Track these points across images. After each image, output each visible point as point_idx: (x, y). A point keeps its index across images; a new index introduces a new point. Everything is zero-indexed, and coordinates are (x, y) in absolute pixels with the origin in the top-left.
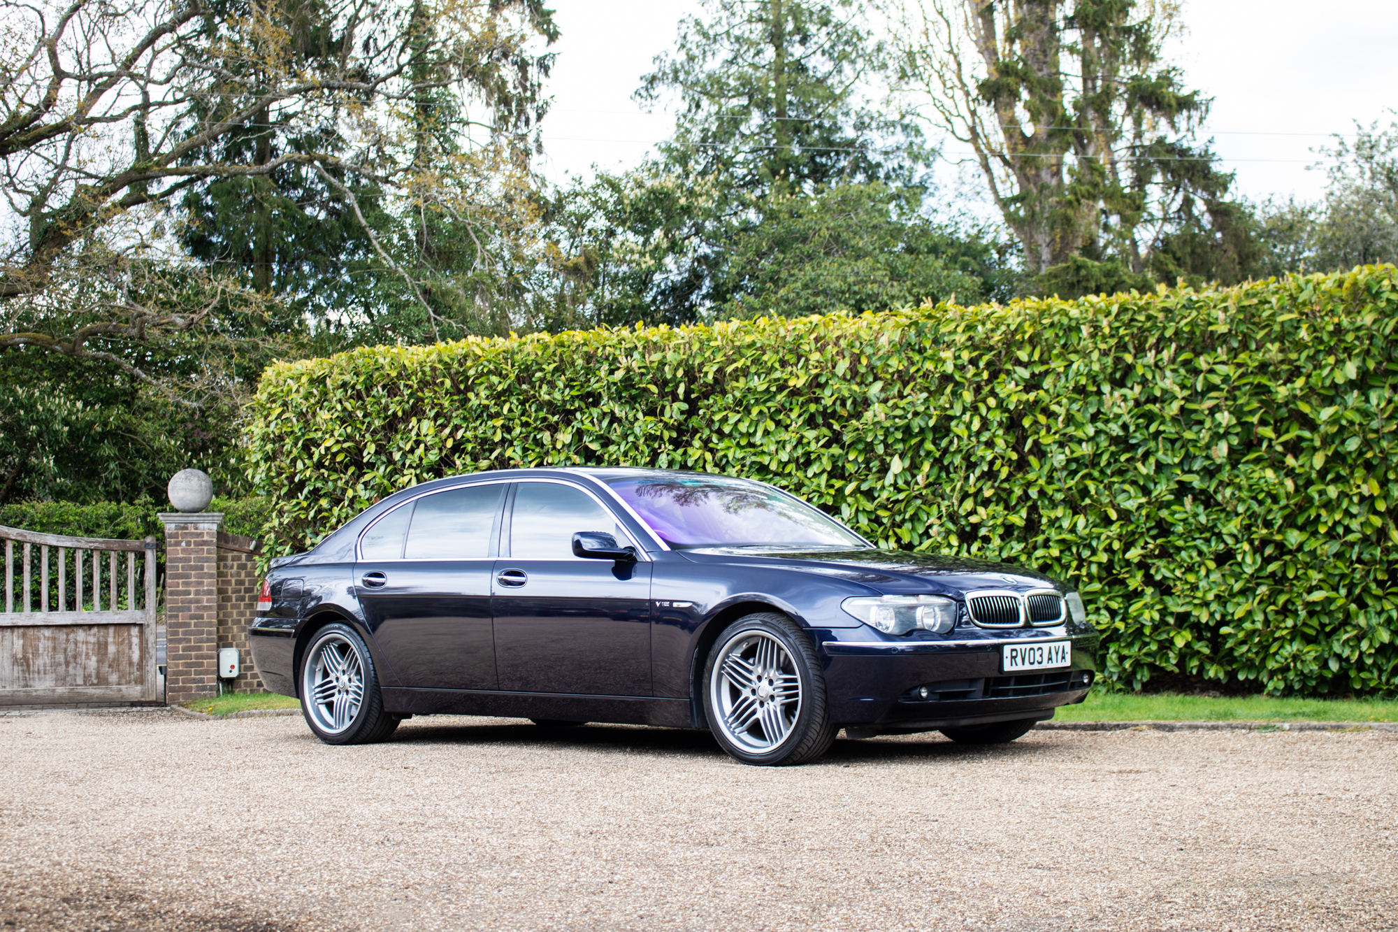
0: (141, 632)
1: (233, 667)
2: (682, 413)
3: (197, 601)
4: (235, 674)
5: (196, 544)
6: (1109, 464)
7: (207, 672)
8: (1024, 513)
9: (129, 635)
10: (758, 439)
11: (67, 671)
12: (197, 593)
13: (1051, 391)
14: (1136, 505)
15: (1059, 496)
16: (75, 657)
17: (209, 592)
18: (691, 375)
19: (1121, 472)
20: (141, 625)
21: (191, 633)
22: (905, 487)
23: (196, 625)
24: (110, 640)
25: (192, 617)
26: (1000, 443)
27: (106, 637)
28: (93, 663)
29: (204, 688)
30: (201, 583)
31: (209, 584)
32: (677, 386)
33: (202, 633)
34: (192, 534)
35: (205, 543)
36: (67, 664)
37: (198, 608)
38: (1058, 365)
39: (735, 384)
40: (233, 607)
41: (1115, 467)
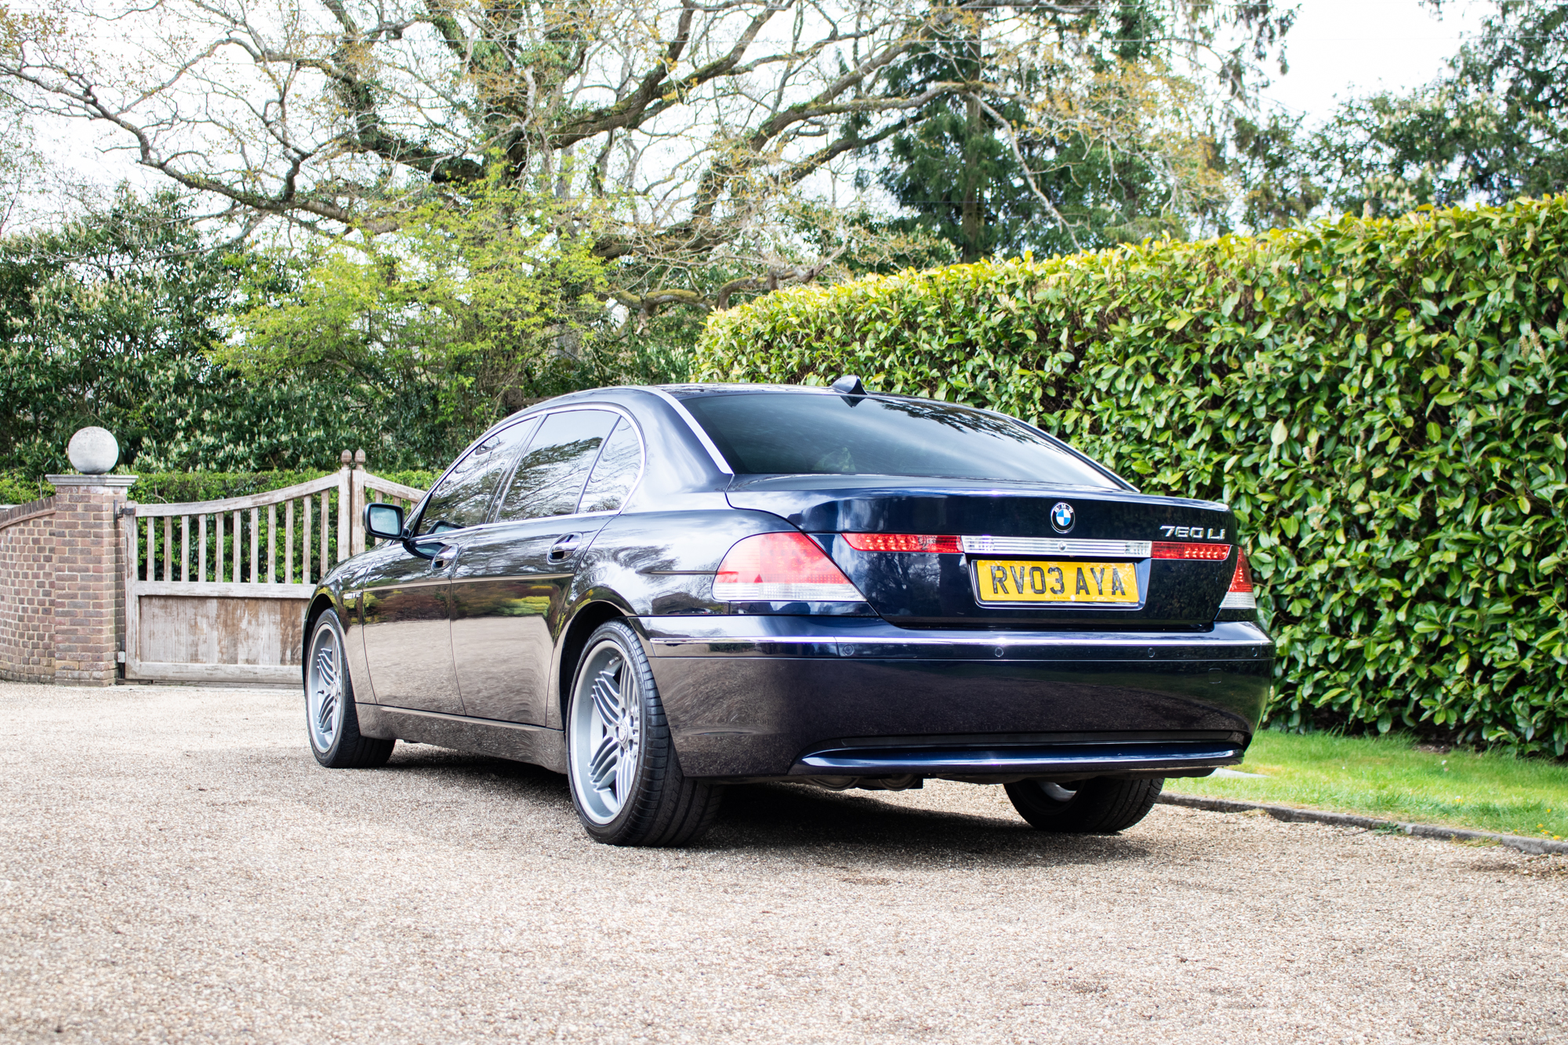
2: (1064, 364)
6: (1524, 435)
8: (1418, 501)
10: (1136, 399)
13: (1459, 333)
14: (1553, 493)
15: (1462, 479)
18: (1074, 318)
19: (1534, 446)
22: (1291, 463)
26: (1395, 404)
32: (1060, 332)
38: (1471, 297)
39: (1113, 327)
41: (1530, 440)
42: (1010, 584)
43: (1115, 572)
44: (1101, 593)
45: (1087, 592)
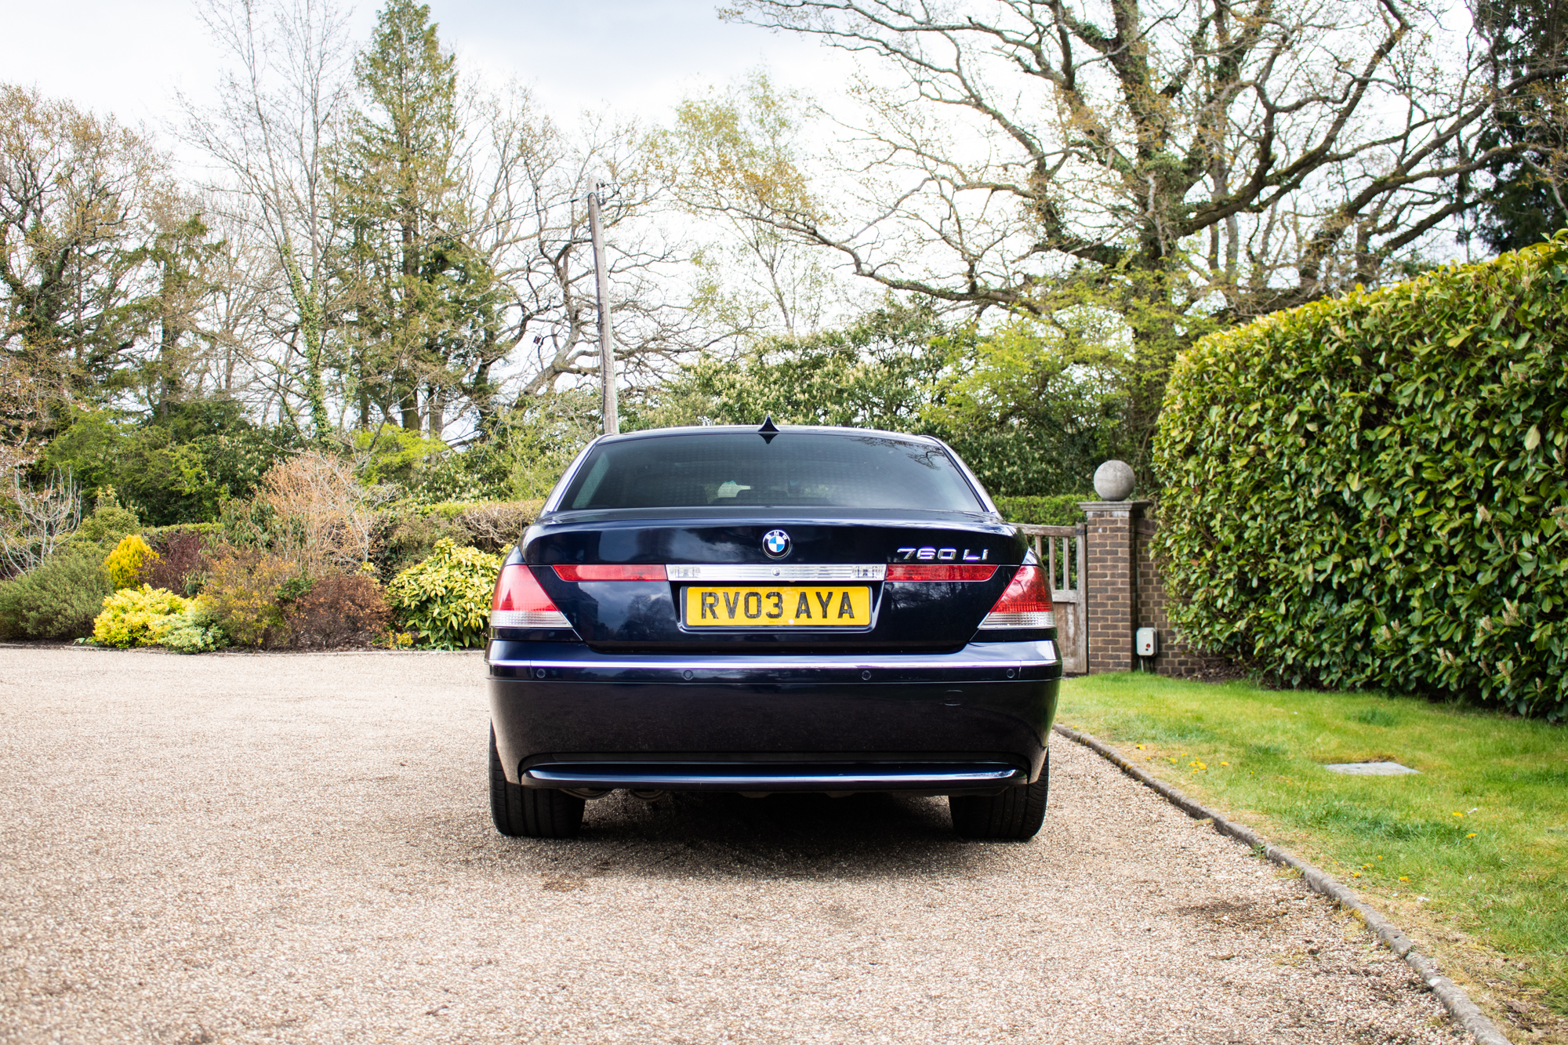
0: (1074, 610)
1: (1148, 645)
3: (1114, 583)
4: (1151, 652)
5: (1112, 530)
7: (1122, 650)
10: (1430, 412)
12: (1113, 575)
17: (1123, 575)
20: (1073, 604)
21: (1108, 612)
23: (1113, 605)
25: (1109, 598)
29: (1119, 664)
30: (1116, 567)
31: (1123, 568)
33: (1117, 613)
34: (1107, 521)
35: (1119, 529)
37: (1113, 590)
42: (721, 609)
43: (845, 596)
44: (825, 616)
45: (809, 616)
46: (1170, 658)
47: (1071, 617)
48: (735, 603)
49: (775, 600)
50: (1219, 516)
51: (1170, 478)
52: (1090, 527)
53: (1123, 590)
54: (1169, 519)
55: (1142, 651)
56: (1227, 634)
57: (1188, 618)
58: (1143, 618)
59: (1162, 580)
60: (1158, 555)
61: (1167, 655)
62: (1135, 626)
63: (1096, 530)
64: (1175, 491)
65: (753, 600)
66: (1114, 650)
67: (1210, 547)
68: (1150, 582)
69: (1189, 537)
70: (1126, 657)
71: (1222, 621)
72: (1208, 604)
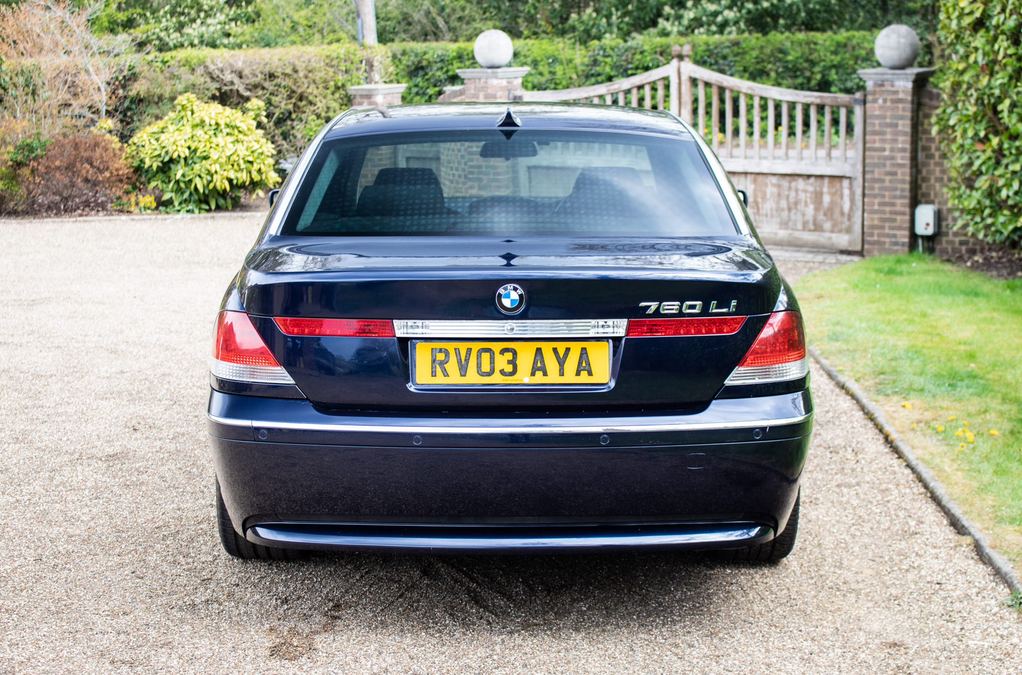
0: (851, 184)
1: (928, 224)
3: (892, 158)
4: (930, 231)
5: (893, 101)
7: (900, 228)
9: (841, 187)
11: (789, 216)
12: (892, 150)
16: (796, 204)
17: (903, 150)
20: (850, 178)
21: (885, 189)
23: (891, 181)
24: (825, 190)
25: (888, 174)
27: (821, 187)
28: (810, 210)
29: (896, 244)
30: (895, 141)
31: (904, 142)
33: (895, 189)
34: (888, 92)
35: (900, 101)
36: (790, 209)
37: (892, 165)
40: (937, 164)
42: (452, 366)
43: (584, 351)
44: (562, 374)
45: (545, 374)
46: (951, 237)
47: (846, 192)
48: (467, 360)
49: (509, 356)
50: (1007, 102)
51: (956, 52)
52: (869, 98)
53: (902, 166)
54: (953, 95)
55: (921, 230)
56: (1011, 227)
57: (972, 204)
58: (924, 195)
59: (944, 156)
60: (940, 132)
61: (947, 234)
62: (915, 203)
63: (875, 101)
64: (961, 66)
65: (486, 357)
66: (891, 228)
67: (996, 133)
68: (931, 156)
69: (975, 119)
70: (903, 236)
71: (1006, 212)
72: (992, 193)
